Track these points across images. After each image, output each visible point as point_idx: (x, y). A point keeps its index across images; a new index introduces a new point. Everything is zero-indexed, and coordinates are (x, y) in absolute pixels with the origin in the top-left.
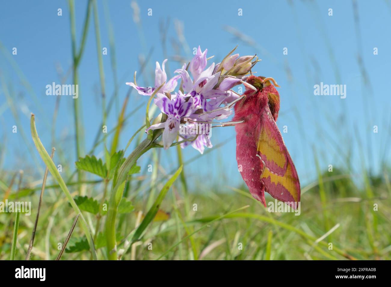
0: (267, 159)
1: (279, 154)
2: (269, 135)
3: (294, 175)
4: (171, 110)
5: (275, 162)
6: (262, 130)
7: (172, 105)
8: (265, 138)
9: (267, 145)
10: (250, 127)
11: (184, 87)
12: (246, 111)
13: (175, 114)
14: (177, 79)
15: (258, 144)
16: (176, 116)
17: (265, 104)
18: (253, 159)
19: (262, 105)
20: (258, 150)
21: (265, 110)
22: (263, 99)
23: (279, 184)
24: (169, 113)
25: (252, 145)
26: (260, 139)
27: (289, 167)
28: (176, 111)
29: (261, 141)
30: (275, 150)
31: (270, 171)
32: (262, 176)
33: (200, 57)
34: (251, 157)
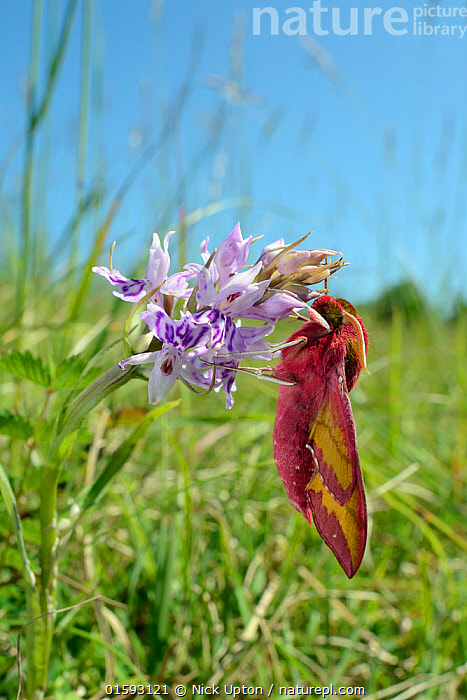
0: (324, 459)
1: (344, 462)
2: (334, 417)
3: (360, 511)
4: (170, 335)
5: (335, 471)
6: (324, 404)
7: (172, 327)
8: (327, 420)
9: (328, 435)
10: (304, 395)
11: (199, 297)
12: (302, 365)
13: (176, 344)
14: (189, 279)
15: (314, 427)
16: (178, 347)
17: (339, 360)
18: (300, 452)
19: (334, 361)
20: (310, 437)
21: (337, 371)
22: (337, 350)
23: (333, 515)
24: (166, 340)
25: (303, 427)
26: (318, 419)
27: (356, 492)
28: (177, 339)
29: (319, 423)
30: (338, 450)
31: (324, 483)
32: (308, 487)
33: (238, 243)
34: (298, 447)
